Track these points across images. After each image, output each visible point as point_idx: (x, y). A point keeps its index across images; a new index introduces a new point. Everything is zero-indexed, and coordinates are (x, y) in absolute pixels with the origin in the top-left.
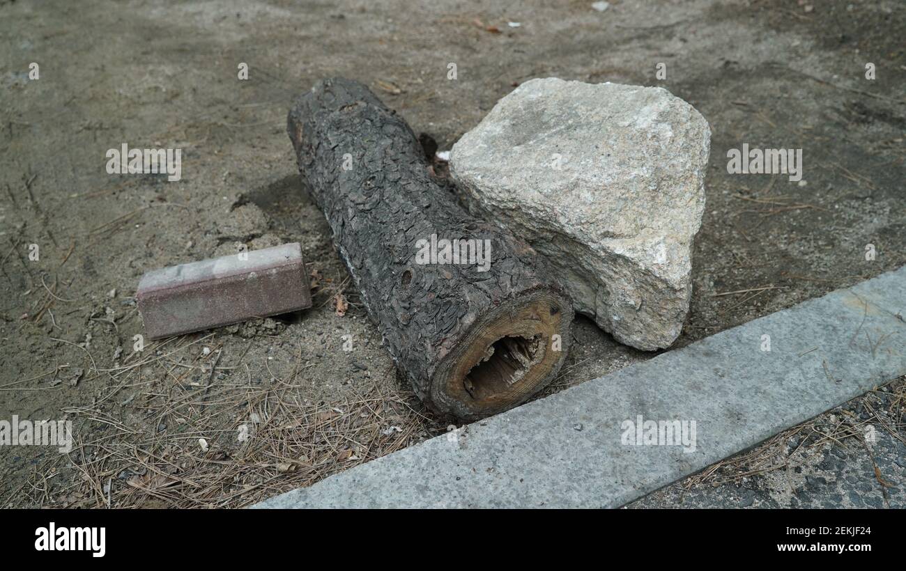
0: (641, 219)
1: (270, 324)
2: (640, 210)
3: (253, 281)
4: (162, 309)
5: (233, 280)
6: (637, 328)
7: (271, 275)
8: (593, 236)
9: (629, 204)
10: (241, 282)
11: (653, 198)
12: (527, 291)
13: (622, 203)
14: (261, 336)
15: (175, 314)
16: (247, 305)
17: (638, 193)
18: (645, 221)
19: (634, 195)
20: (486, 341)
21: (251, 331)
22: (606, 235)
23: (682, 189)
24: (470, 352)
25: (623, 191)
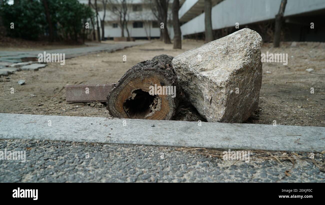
0: (216, 64)
1: (100, 104)
2: (217, 60)
3: (98, 87)
4: (71, 91)
5: (92, 86)
6: (211, 112)
7: (103, 86)
8: (198, 71)
9: (214, 59)
10: (94, 87)
11: (224, 57)
12: (148, 69)
13: (211, 58)
14: (95, 107)
15: (74, 94)
16: (94, 96)
17: (217, 55)
18: (218, 64)
19: (216, 55)
20: (132, 89)
21: (93, 105)
22: (202, 70)
23: (238, 54)
24: (124, 91)
25: (212, 54)
